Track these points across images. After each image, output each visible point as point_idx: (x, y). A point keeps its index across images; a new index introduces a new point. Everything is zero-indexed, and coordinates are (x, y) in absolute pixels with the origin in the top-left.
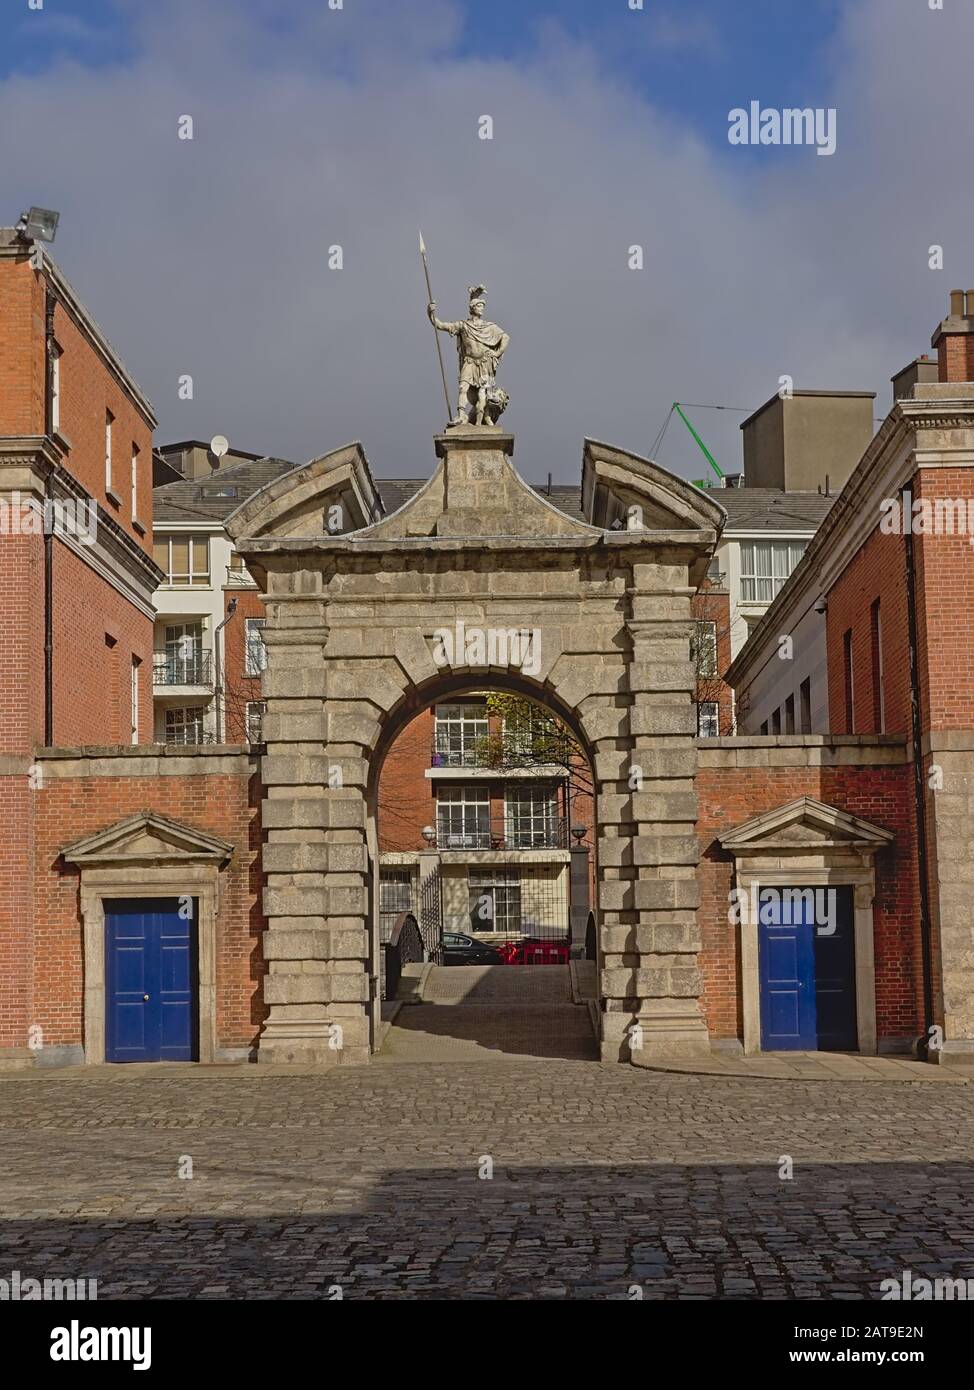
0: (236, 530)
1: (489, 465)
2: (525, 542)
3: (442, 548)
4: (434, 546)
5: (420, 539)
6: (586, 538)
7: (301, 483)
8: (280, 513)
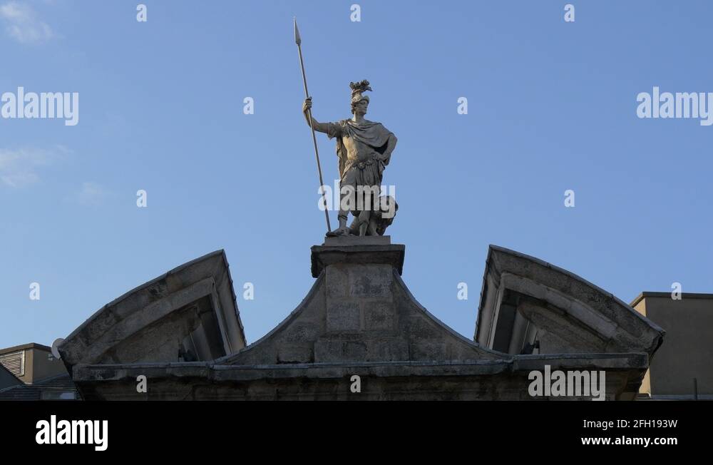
0: (74, 355)
1: (376, 281)
2: (420, 369)
3: (320, 376)
4: (311, 373)
5: (295, 366)
6: (493, 364)
7: (153, 300)
8: (128, 335)
